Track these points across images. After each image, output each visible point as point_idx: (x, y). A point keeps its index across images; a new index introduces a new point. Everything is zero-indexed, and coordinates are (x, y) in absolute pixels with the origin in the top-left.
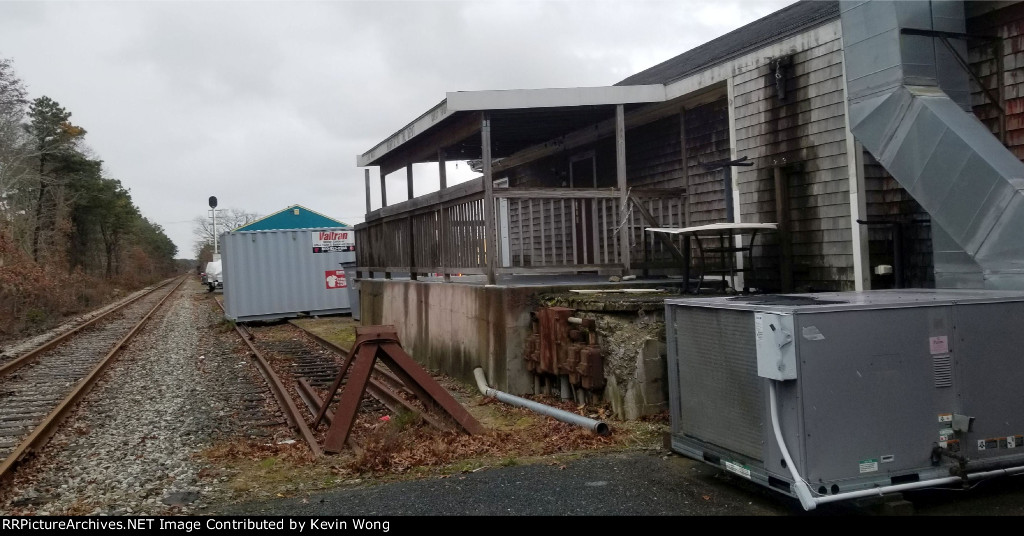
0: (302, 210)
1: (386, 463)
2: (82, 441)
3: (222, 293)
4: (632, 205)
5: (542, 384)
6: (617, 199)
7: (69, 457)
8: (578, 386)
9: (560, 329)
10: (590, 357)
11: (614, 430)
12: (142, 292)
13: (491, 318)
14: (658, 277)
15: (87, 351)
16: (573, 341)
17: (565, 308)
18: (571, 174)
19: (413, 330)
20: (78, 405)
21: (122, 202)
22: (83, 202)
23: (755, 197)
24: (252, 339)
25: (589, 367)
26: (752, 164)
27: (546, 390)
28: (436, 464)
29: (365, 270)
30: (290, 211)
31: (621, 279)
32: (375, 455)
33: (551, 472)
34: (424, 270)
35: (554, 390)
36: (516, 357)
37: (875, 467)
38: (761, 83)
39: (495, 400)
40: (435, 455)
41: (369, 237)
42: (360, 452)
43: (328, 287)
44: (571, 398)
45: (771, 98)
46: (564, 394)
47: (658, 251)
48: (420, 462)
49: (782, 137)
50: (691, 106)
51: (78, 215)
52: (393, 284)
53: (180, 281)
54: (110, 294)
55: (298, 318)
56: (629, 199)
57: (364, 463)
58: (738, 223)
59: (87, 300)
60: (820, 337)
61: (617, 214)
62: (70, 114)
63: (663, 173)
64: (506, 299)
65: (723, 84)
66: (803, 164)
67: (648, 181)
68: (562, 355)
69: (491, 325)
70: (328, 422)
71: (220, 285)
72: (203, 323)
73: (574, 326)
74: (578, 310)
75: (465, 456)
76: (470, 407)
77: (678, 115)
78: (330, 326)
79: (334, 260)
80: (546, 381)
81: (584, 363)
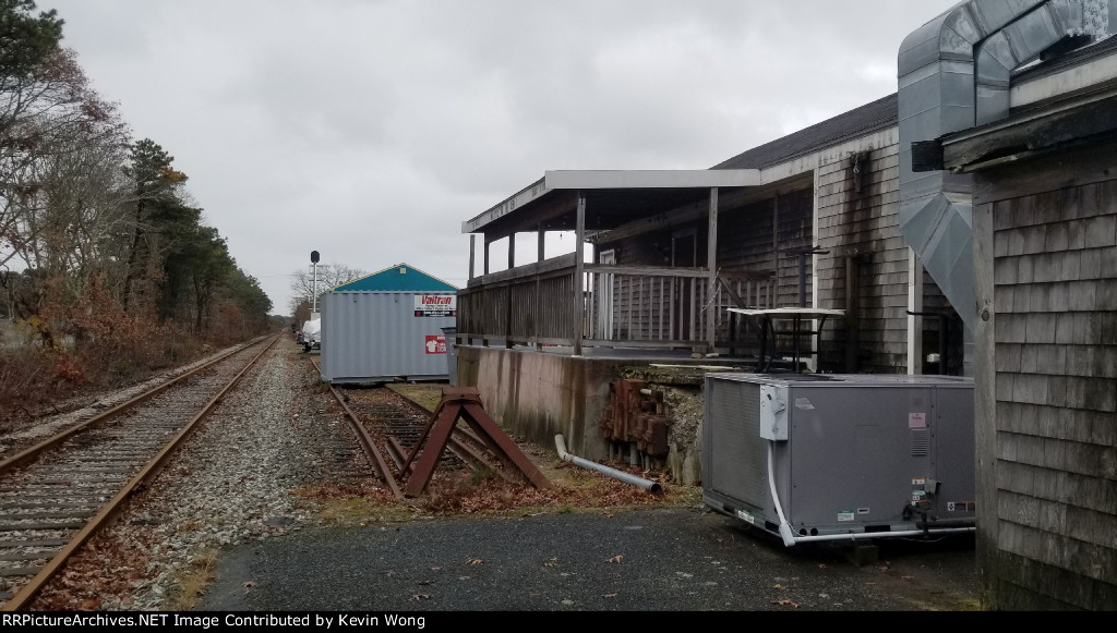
0: (409, 269)
1: (457, 505)
2: (186, 479)
3: (319, 354)
4: (720, 285)
5: (616, 452)
6: (706, 279)
7: (176, 492)
8: (645, 453)
9: (633, 400)
10: (655, 426)
11: (667, 491)
12: (233, 349)
13: (574, 387)
14: (744, 356)
15: (182, 405)
16: (644, 410)
17: (640, 380)
18: (673, 248)
19: (505, 398)
20: (179, 451)
21: (218, 252)
22: (178, 251)
23: (831, 283)
24: (347, 400)
25: (653, 435)
26: (828, 252)
27: (619, 456)
28: (500, 509)
29: (465, 337)
30: (396, 270)
31: (703, 355)
32: (447, 497)
33: (600, 519)
34: (522, 339)
35: (626, 457)
36: (594, 425)
37: (851, 517)
38: (842, 175)
39: (571, 465)
40: (501, 501)
41: (470, 303)
42: (434, 496)
43: (428, 352)
44: (639, 465)
45: (850, 191)
46: (633, 460)
47: (743, 331)
48: (487, 506)
49: (857, 228)
50: (784, 191)
51: (172, 264)
52: (489, 351)
53: (273, 339)
54: (198, 350)
55: (395, 382)
56: (718, 279)
57: (438, 503)
58: (814, 309)
59: (175, 356)
60: (811, 407)
61: (705, 294)
62: (172, 159)
63: (756, 256)
64: (587, 369)
65: (810, 174)
66: (872, 255)
67: (743, 262)
68: (632, 423)
69: (574, 394)
70: (410, 472)
71: (318, 345)
72: (298, 383)
73: (646, 396)
74: (651, 383)
75: (527, 504)
76: (545, 469)
77: (772, 199)
78: (425, 391)
79: (436, 325)
80: (619, 448)
81: (650, 431)
